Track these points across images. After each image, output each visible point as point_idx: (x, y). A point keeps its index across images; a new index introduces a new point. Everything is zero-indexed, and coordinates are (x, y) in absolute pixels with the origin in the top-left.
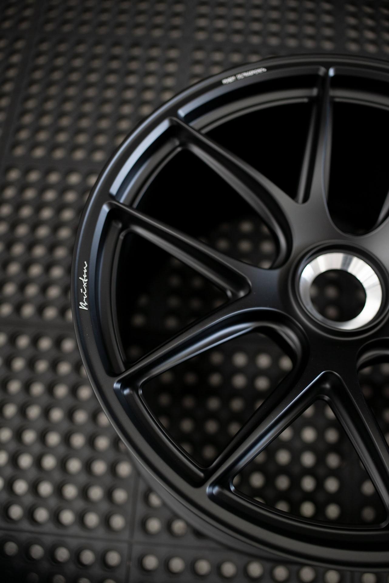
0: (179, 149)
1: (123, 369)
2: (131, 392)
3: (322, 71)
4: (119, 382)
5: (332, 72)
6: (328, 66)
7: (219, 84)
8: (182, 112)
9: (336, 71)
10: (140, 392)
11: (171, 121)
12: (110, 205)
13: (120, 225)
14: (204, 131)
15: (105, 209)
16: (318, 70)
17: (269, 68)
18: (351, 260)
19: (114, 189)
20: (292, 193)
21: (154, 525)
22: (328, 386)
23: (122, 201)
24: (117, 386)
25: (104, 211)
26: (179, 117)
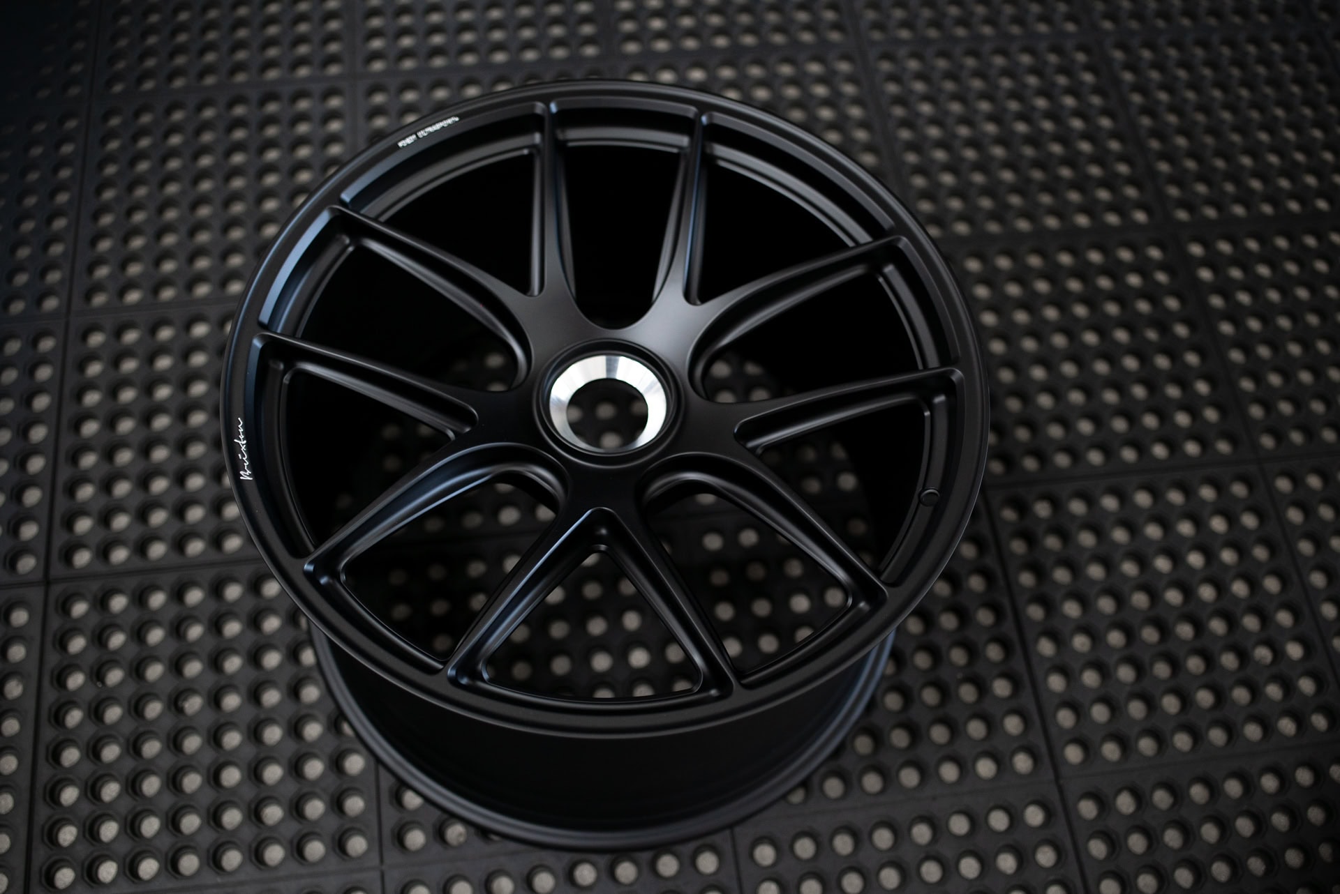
0: (351, 249)
1: (312, 549)
3: (539, 107)
4: (310, 563)
5: (554, 108)
6: (546, 99)
7: (395, 148)
8: (346, 196)
9: (558, 105)
10: (343, 577)
11: (332, 210)
12: (263, 338)
13: (282, 366)
14: (383, 218)
15: (257, 343)
16: (533, 107)
17: (461, 116)
18: (616, 361)
19: (265, 316)
20: (522, 284)
21: (416, 838)
22: (604, 531)
23: (279, 331)
24: (309, 567)
25: (256, 346)
26: (343, 203)
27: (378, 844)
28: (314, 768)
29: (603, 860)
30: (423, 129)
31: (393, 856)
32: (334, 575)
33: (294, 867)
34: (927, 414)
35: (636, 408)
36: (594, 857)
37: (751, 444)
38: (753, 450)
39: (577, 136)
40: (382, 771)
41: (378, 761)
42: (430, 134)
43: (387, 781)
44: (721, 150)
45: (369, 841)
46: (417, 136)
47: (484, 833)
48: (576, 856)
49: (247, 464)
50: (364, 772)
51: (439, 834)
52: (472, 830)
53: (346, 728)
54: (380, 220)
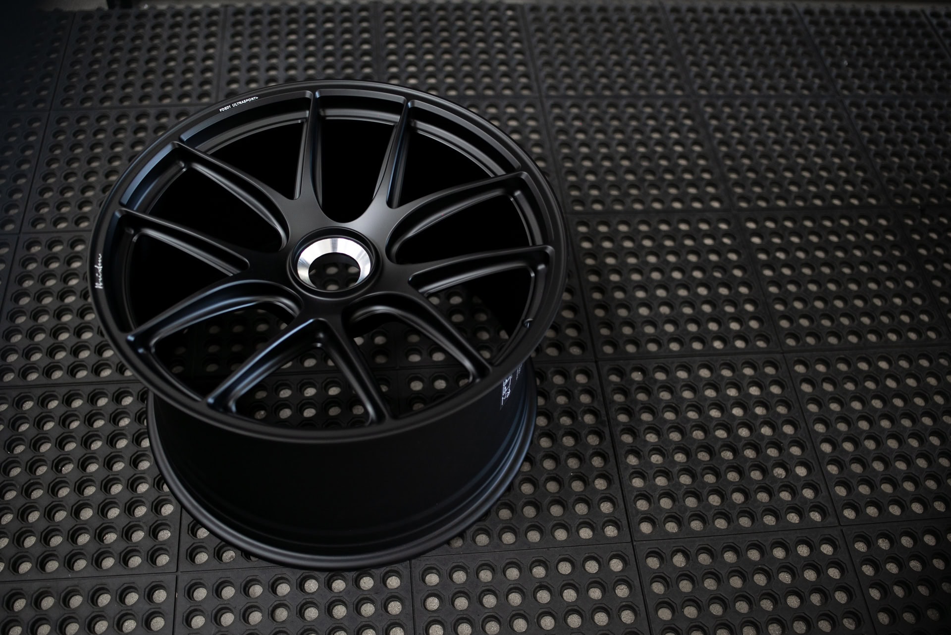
0: (184, 170)
2: (145, 352)
3: (308, 94)
4: (133, 336)
5: (317, 95)
6: (313, 89)
7: (216, 112)
8: (185, 137)
9: (320, 93)
10: (153, 350)
11: (173, 144)
12: (121, 211)
13: (133, 232)
14: (210, 153)
15: (117, 214)
16: (305, 93)
17: (260, 96)
18: (338, 241)
19: (125, 199)
20: (290, 195)
21: (202, 558)
22: (321, 335)
23: (134, 209)
24: (131, 338)
25: (117, 217)
26: (181, 141)
27: (176, 559)
28: (141, 511)
29: (323, 576)
30: (235, 102)
31: (185, 565)
32: (148, 349)
34: (533, 275)
35: (353, 270)
36: (317, 574)
37: (421, 291)
38: (422, 294)
39: (333, 113)
40: (184, 513)
41: (183, 506)
43: (187, 520)
44: (421, 125)
45: (171, 558)
46: (231, 106)
47: (247, 554)
48: (307, 573)
49: (100, 279)
50: (173, 514)
51: (218, 556)
52: (239, 552)
54: (205, 153)
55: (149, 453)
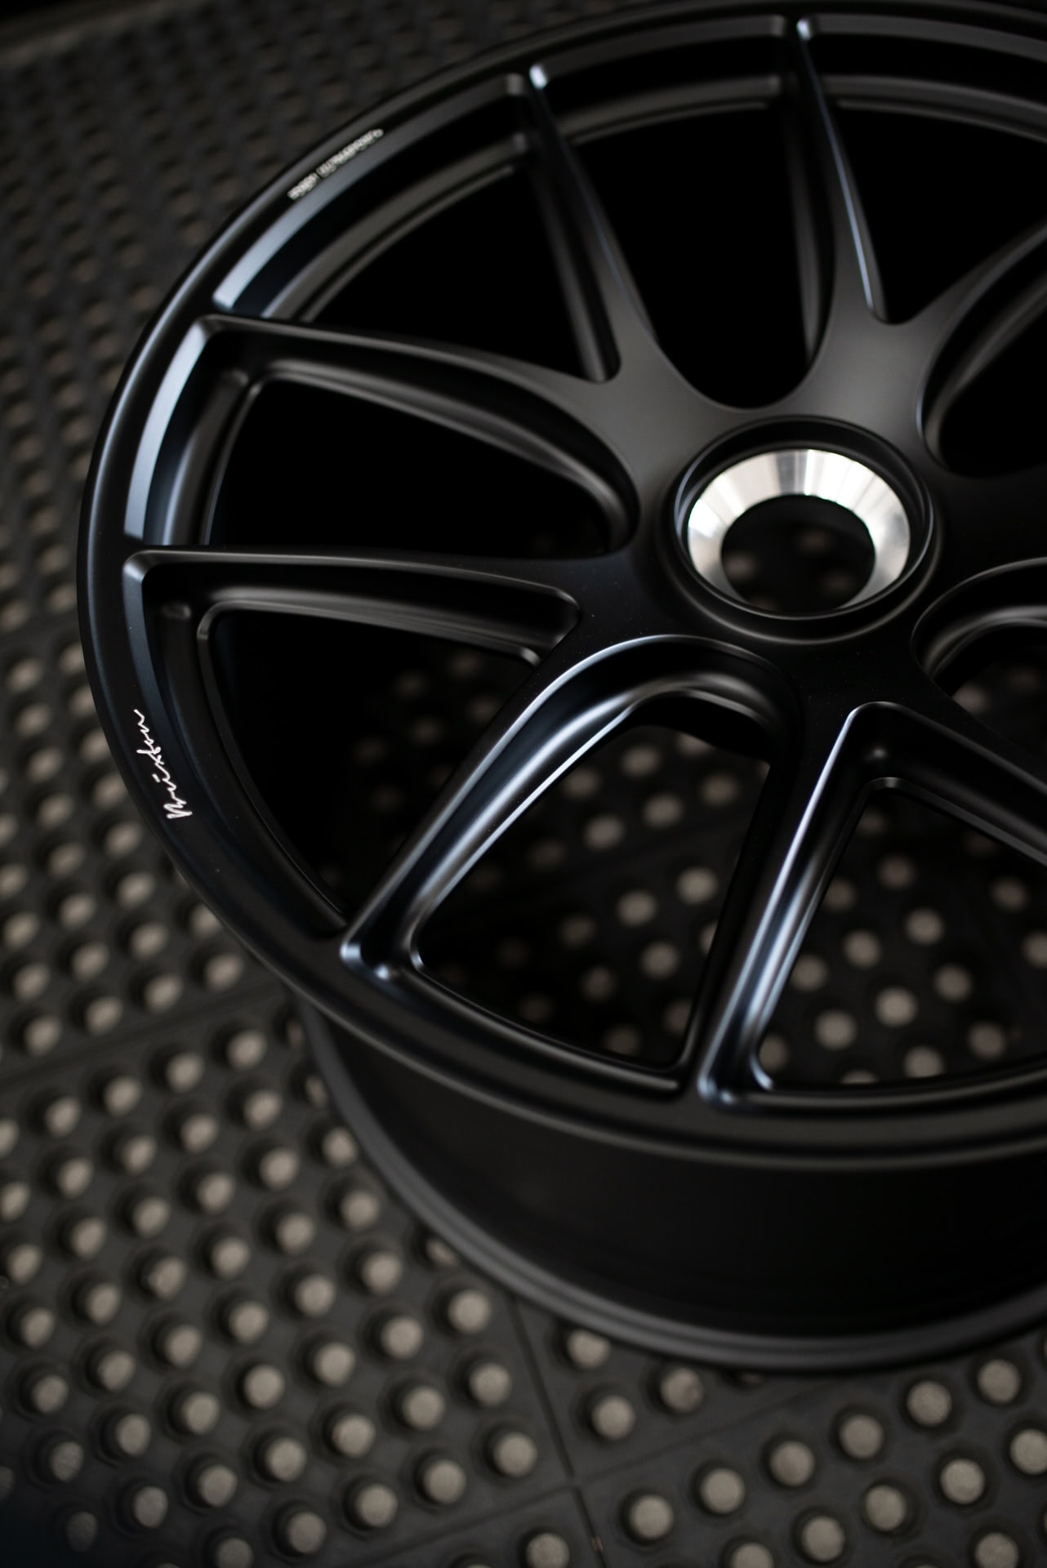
0: (255, 390)
1: (341, 921)
2: (395, 973)
3: (514, 84)
4: (352, 943)
5: (538, 77)
6: (523, 66)
7: (285, 203)
8: (226, 297)
9: (547, 71)
10: (417, 961)
11: (207, 327)
12: (142, 562)
13: (187, 612)
14: (310, 315)
15: (133, 573)
16: (504, 85)
17: (386, 125)
19: (135, 524)
21: (615, 1415)
22: (879, 753)
23: (166, 541)
24: (350, 953)
25: (133, 580)
26: (222, 309)
27: (552, 1441)
28: (404, 1336)
30: (324, 160)
31: (586, 1457)
32: (399, 961)
33: (419, 1521)
36: (938, 1369)
39: (586, 123)
40: (525, 1313)
41: (512, 1295)
42: (339, 166)
43: (538, 1331)
45: (537, 1441)
46: (319, 174)
47: (731, 1375)
48: (908, 1375)
49: (172, 789)
50: (493, 1322)
51: (653, 1397)
52: (710, 1377)
53: (439, 1252)
54: (295, 320)
55: (363, 1175)
